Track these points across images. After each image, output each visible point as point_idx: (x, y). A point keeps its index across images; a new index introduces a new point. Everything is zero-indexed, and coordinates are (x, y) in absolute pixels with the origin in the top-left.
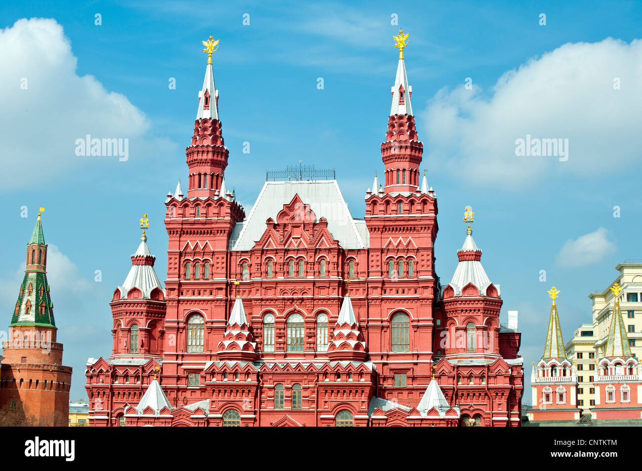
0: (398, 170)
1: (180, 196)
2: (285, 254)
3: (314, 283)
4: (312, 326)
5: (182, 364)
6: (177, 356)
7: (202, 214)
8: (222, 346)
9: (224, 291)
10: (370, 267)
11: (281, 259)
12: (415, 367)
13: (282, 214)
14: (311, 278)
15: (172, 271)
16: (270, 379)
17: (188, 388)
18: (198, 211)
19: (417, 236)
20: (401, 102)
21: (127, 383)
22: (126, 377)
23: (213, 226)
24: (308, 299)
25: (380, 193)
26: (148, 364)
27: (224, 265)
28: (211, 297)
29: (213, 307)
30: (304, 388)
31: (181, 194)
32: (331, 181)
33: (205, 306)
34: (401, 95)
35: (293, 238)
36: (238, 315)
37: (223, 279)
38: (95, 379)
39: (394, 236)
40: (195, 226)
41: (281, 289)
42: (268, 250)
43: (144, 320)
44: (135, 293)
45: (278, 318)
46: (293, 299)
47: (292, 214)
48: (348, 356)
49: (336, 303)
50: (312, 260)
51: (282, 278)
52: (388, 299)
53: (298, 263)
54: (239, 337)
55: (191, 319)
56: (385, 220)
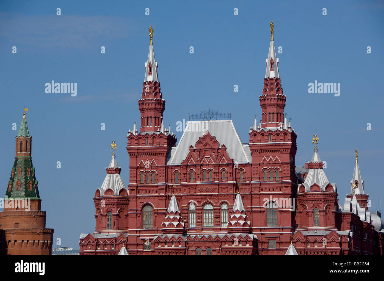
0: (270, 113)
1: (136, 132)
2: (201, 167)
3: (219, 185)
4: (218, 212)
5: (139, 236)
6: (137, 231)
7: (150, 143)
8: (164, 225)
9: (165, 190)
10: (252, 175)
11: (199, 171)
12: (281, 236)
13: (199, 143)
14: (217, 182)
15: (132, 179)
16: (193, 245)
17: (144, 251)
18: (147, 141)
19: (281, 155)
20: (272, 69)
21: (105, 249)
22: (105, 245)
23: (157, 150)
24: (215, 195)
25: (258, 129)
26: (119, 236)
27: (164, 175)
28: (157, 195)
29: (158, 200)
30: (213, 250)
31: (136, 131)
32: (228, 121)
33: (153, 200)
34: (272, 64)
35: (206, 158)
36: (173, 206)
37: (164, 183)
38: (85, 247)
39: (267, 155)
40: (145, 151)
41: (199, 189)
42: (190, 165)
43: (116, 209)
44: (110, 193)
45: (197, 207)
46: (206, 195)
47: (205, 143)
48: (239, 231)
49: (232, 197)
50: (217, 171)
51: (200, 182)
52: (263, 194)
53: (209, 173)
54: (174, 219)
55: (145, 208)
56: (261, 146)
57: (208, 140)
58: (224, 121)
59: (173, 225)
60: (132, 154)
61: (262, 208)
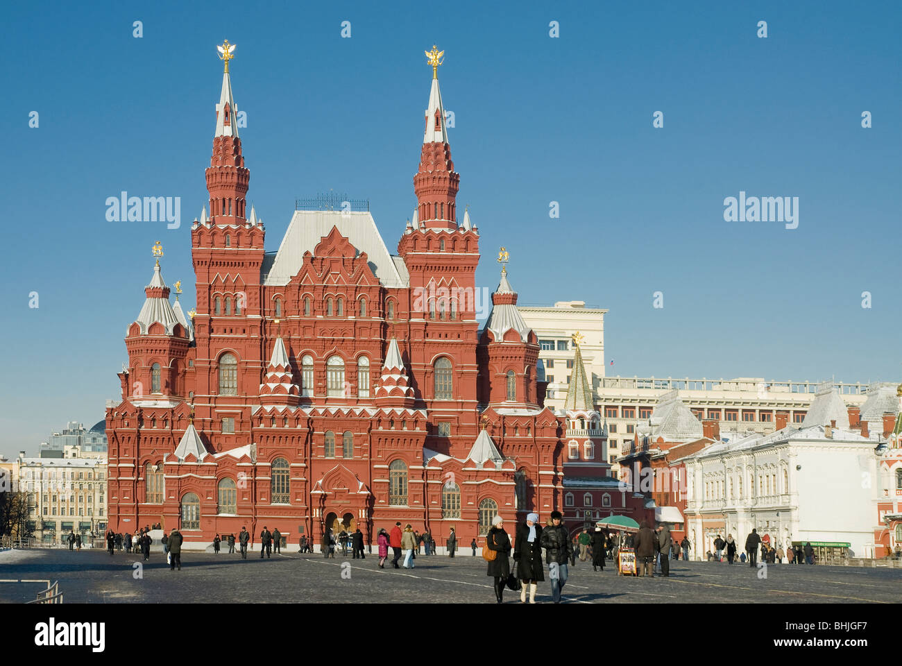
0: (436, 203)
1: (207, 222)
2: (323, 290)
3: (355, 323)
4: (353, 371)
5: (215, 408)
6: (210, 398)
7: (233, 244)
8: (265, 389)
9: (259, 329)
10: (412, 308)
11: (320, 297)
12: (460, 416)
13: (319, 248)
14: (351, 318)
15: (201, 306)
17: (222, 433)
18: (228, 240)
19: (460, 276)
20: (437, 128)
21: (154, 427)
22: (153, 421)
23: (246, 257)
24: (349, 340)
25: (422, 228)
26: (178, 407)
27: (258, 300)
28: (244, 336)
29: (247, 347)
31: (208, 220)
32: (364, 213)
33: (238, 345)
34: (437, 120)
35: (332, 274)
36: (278, 357)
37: (258, 317)
38: (117, 422)
39: (436, 276)
40: (226, 257)
41: (320, 329)
42: (305, 286)
43: (167, 358)
44: (156, 329)
45: (317, 360)
46: (333, 340)
47: (330, 247)
49: (378, 345)
50: (352, 299)
51: (322, 317)
52: (430, 343)
53: (338, 301)
54: (283, 379)
55: (223, 358)
56: (427, 257)
57: (335, 243)
58: (358, 213)
59: (283, 390)
60: (200, 261)
61: (428, 366)
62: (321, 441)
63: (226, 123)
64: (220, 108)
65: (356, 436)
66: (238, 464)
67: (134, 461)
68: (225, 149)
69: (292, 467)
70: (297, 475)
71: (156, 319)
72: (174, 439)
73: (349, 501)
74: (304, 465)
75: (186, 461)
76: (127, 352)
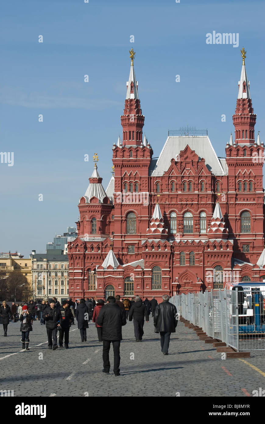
0: (243, 131)
1: (120, 145)
2: (182, 178)
3: (198, 195)
4: (198, 220)
5: (125, 241)
6: (122, 236)
7: (134, 156)
8: (149, 231)
10: (229, 186)
11: (180, 182)
12: (254, 241)
13: (180, 156)
14: (196, 192)
15: (117, 188)
16: (178, 249)
17: (128, 254)
18: (131, 154)
19: (255, 168)
20: (244, 91)
21: (93, 251)
22: (92, 248)
23: (141, 162)
24: (195, 204)
25: (234, 145)
26: (105, 240)
27: (147, 185)
29: (141, 208)
31: (121, 144)
32: (205, 136)
33: (136, 208)
34: (244, 86)
35: (186, 170)
36: (157, 214)
38: (73, 249)
39: (242, 169)
40: (130, 163)
41: (180, 199)
42: (172, 177)
43: (100, 215)
44: (94, 200)
45: (178, 214)
46: (187, 204)
47: (185, 156)
48: (220, 236)
49: (211, 206)
50: (197, 182)
51: (181, 192)
52: (239, 204)
53: (189, 184)
54: (159, 226)
55: (129, 215)
56: (237, 160)
57: (188, 154)
58: (201, 136)
59: (158, 231)
60: (117, 165)
61: (237, 216)
62: (178, 257)
63: (131, 92)
64: (128, 84)
65: (196, 254)
66: (134, 270)
67: (82, 269)
68: (131, 105)
69: (163, 271)
70: (165, 275)
71: (94, 195)
72: (102, 257)
73: (192, 287)
74: (169, 269)
75: (107, 269)
76: (79, 212)
